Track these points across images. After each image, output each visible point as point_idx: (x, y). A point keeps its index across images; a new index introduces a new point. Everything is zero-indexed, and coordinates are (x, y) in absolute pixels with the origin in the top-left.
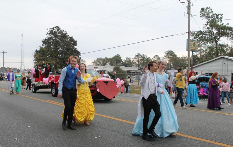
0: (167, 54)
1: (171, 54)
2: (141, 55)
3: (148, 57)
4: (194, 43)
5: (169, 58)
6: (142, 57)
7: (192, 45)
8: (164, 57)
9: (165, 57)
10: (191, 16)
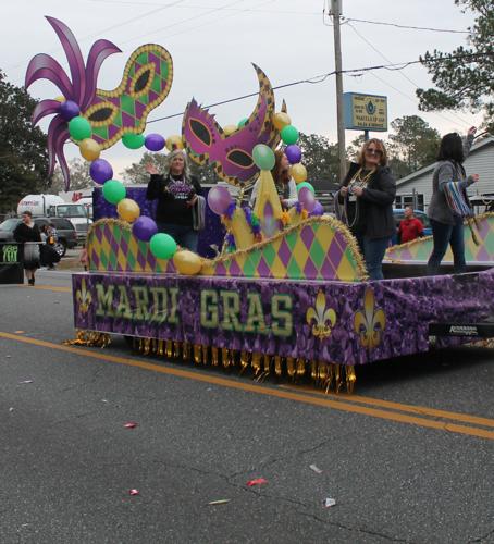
0: (402, 129)
1: (414, 129)
2: (304, 138)
3: (329, 143)
4: (370, 104)
5: (407, 142)
6: (308, 143)
7: (361, 111)
8: (392, 142)
9: (394, 139)
10: (341, 21)
